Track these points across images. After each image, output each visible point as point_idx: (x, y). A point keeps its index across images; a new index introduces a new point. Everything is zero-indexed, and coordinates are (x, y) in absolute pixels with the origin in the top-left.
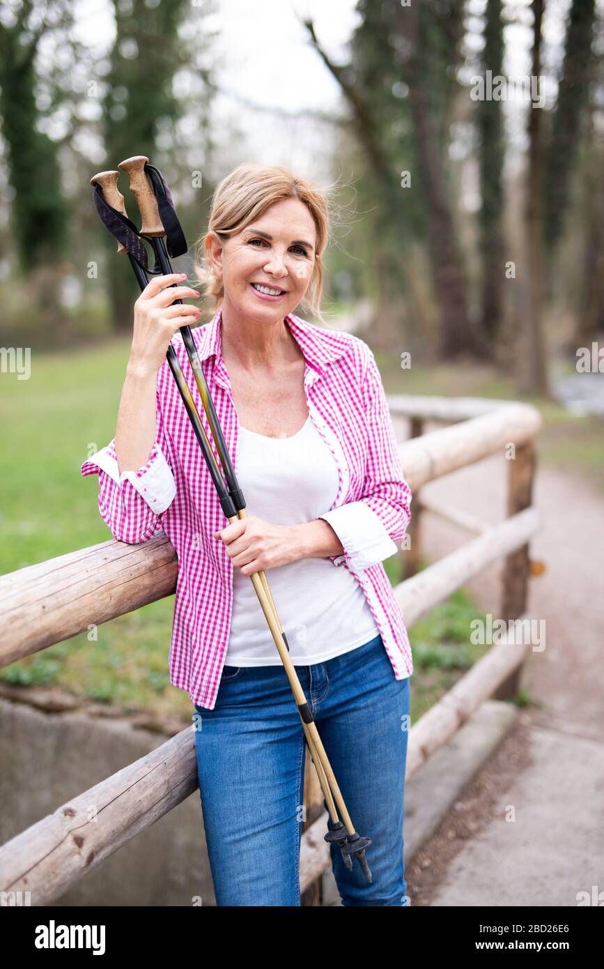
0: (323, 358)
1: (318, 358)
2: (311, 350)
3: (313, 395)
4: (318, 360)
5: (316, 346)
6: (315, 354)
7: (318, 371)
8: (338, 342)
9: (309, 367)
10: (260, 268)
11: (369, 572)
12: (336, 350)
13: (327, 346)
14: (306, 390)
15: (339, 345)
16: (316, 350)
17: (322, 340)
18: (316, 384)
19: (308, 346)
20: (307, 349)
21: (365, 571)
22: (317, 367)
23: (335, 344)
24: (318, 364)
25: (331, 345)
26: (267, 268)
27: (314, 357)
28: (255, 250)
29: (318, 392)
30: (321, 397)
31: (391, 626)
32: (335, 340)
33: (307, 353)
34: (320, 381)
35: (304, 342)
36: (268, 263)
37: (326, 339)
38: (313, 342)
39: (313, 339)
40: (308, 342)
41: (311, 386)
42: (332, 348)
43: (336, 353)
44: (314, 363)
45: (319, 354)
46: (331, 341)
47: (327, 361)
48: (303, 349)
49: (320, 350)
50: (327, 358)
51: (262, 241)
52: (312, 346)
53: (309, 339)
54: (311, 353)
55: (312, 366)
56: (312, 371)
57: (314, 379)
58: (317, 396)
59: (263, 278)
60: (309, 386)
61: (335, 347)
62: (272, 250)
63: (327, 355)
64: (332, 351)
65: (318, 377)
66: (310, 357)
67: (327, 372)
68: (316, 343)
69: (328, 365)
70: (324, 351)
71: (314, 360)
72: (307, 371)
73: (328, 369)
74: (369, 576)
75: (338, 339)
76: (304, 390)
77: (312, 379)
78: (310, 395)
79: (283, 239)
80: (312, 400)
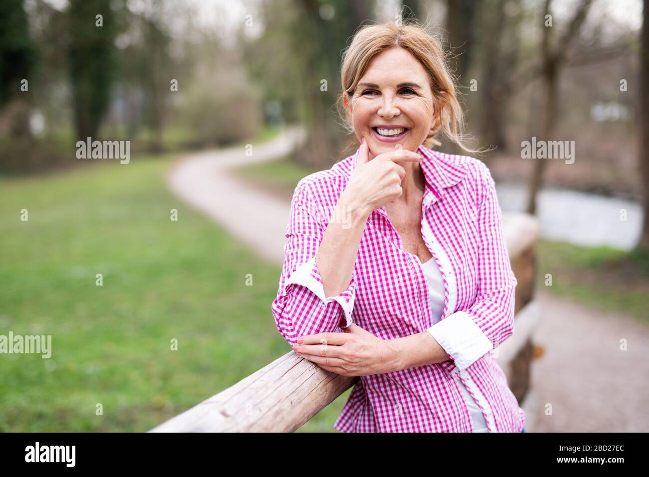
0: (441, 183)
1: (438, 182)
2: (432, 174)
3: (429, 215)
4: (437, 184)
5: (437, 171)
6: (435, 178)
7: (436, 194)
8: (456, 170)
9: (428, 190)
10: (374, 113)
11: (469, 370)
12: (453, 177)
13: (446, 173)
14: (424, 210)
15: (456, 173)
16: (436, 175)
17: (442, 167)
18: (432, 206)
19: (430, 171)
20: (428, 174)
21: (467, 370)
22: (436, 190)
23: (453, 171)
24: (436, 188)
25: (449, 172)
26: (380, 112)
27: (434, 181)
28: (368, 99)
29: (433, 212)
30: (435, 217)
31: (494, 417)
32: (453, 168)
33: (428, 177)
34: (436, 203)
35: (427, 167)
36: (380, 108)
37: (446, 167)
38: (434, 167)
39: (435, 165)
40: (431, 167)
41: (428, 208)
42: (449, 175)
43: (453, 180)
44: (433, 187)
45: (438, 179)
46: (449, 169)
47: (444, 186)
48: (425, 173)
49: (440, 176)
50: (445, 184)
51: (373, 90)
52: (433, 171)
53: (432, 164)
54: (431, 177)
55: (432, 189)
56: (431, 193)
57: (432, 202)
58: (432, 216)
59: (378, 122)
60: (426, 207)
61: (453, 174)
62: (382, 96)
63: (446, 181)
64: (450, 178)
65: (436, 200)
66: (430, 180)
67: (444, 195)
68: (438, 169)
69: (446, 189)
70: (443, 177)
71: (433, 184)
72: (426, 192)
73: (445, 192)
74: (470, 374)
75: (456, 167)
76: (421, 209)
77: (430, 201)
78: (426, 214)
79: (389, 85)
80: (427, 218)
